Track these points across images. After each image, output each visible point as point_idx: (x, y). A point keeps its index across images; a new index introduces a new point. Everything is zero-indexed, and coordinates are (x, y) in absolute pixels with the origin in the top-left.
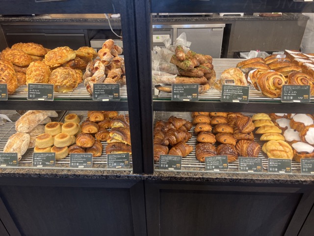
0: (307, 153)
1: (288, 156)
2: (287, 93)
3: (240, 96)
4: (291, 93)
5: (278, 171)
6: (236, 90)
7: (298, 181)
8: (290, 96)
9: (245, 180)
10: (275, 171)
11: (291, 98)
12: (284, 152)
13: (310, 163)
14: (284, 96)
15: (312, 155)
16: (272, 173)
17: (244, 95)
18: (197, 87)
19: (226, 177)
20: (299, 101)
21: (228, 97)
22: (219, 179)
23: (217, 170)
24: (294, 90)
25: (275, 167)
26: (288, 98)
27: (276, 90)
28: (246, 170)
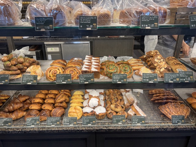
0: (88, 113)
1: (77, 115)
2: (59, 78)
3: (32, 80)
4: (61, 78)
5: (69, 125)
6: (30, 77)
7: (78, 130)
8: (61, 80)
9: (47, 131)
10: (67, 125)
11: (61, 81)
12: (75, 113)
13: (88, 119)
14: (57, 80)
15: (90, 114)
16: (65, 126)
17: (34, 80)
18: (8, 76)
19: (36, 130)
20: (65, 83)
21: (25, 82)
22: (32, 131)
23: (33, 126)
24: (63, 77)
25: (67, 122)
26: (60, 81)
27: (53, 77)
28: (50, 125)
